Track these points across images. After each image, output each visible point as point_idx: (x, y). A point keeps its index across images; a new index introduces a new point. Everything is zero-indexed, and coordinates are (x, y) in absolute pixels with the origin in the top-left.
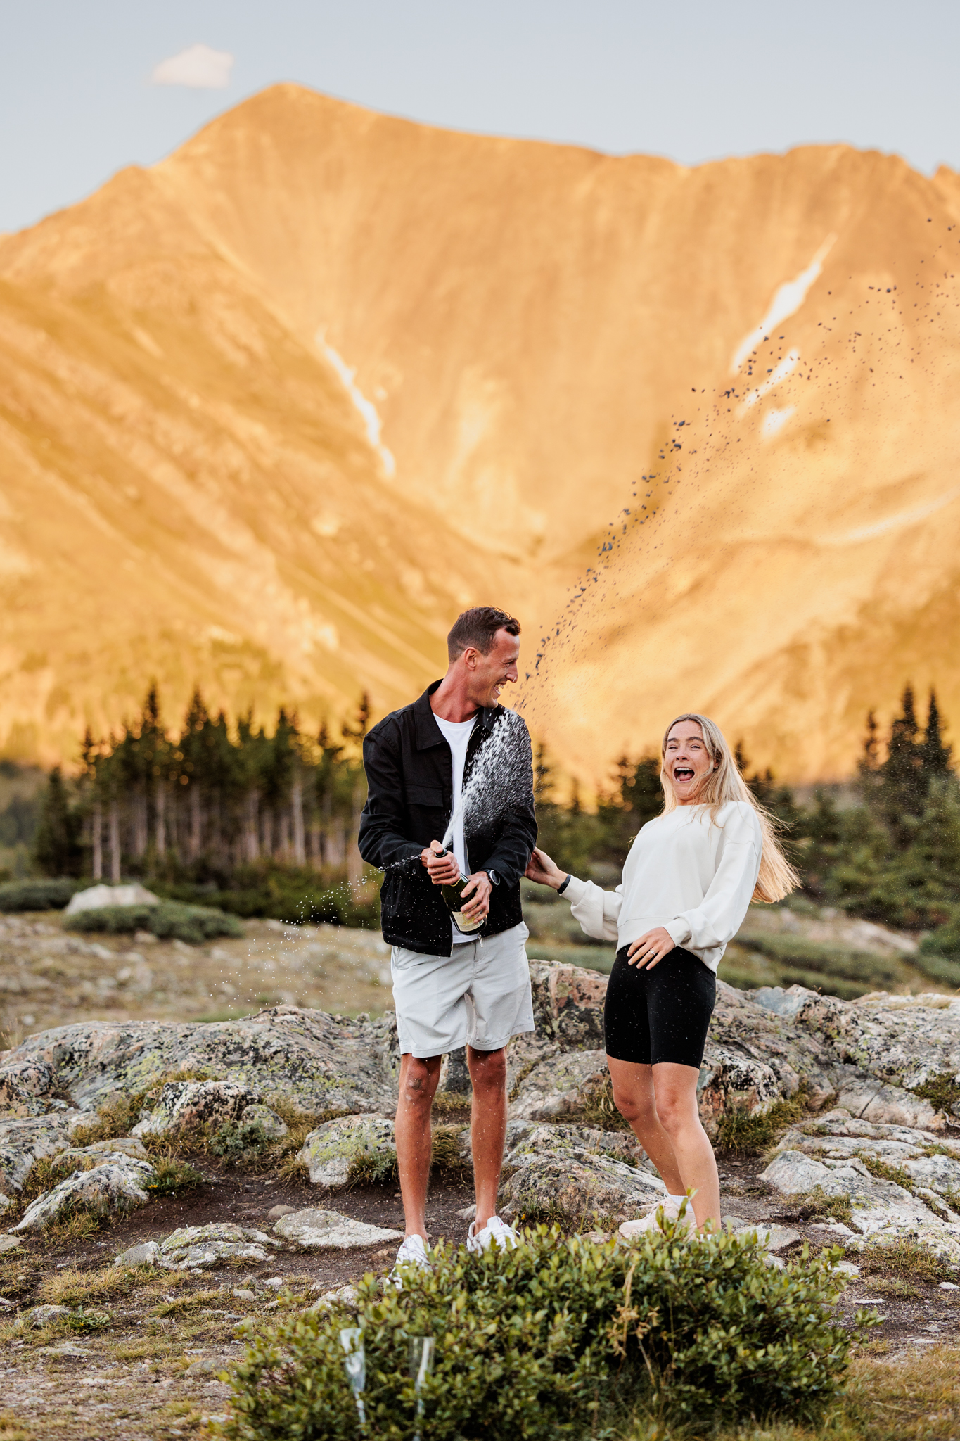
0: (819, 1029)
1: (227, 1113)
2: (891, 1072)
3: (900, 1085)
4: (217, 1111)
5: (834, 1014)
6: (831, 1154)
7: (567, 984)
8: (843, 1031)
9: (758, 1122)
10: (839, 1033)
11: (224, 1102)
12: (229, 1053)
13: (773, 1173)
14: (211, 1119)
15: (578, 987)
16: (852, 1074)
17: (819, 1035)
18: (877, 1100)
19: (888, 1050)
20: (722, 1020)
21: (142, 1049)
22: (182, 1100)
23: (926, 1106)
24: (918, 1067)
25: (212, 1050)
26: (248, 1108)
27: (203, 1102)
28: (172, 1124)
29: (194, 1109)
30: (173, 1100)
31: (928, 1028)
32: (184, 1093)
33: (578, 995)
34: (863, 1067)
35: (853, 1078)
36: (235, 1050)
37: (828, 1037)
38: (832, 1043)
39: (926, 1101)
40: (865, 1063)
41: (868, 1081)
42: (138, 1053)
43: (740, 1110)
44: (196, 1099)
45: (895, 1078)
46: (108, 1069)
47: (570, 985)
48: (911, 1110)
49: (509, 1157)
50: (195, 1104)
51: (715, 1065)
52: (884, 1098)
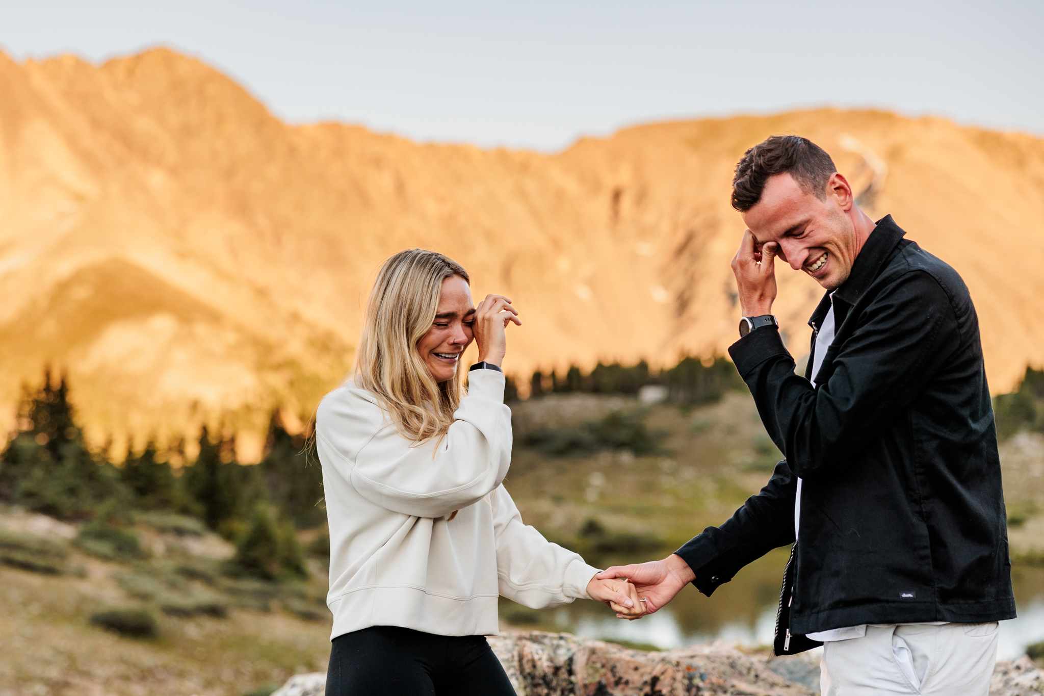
7: (598, 665)
15: (613, 669)
33: (612, 680)
47: (603, 666)
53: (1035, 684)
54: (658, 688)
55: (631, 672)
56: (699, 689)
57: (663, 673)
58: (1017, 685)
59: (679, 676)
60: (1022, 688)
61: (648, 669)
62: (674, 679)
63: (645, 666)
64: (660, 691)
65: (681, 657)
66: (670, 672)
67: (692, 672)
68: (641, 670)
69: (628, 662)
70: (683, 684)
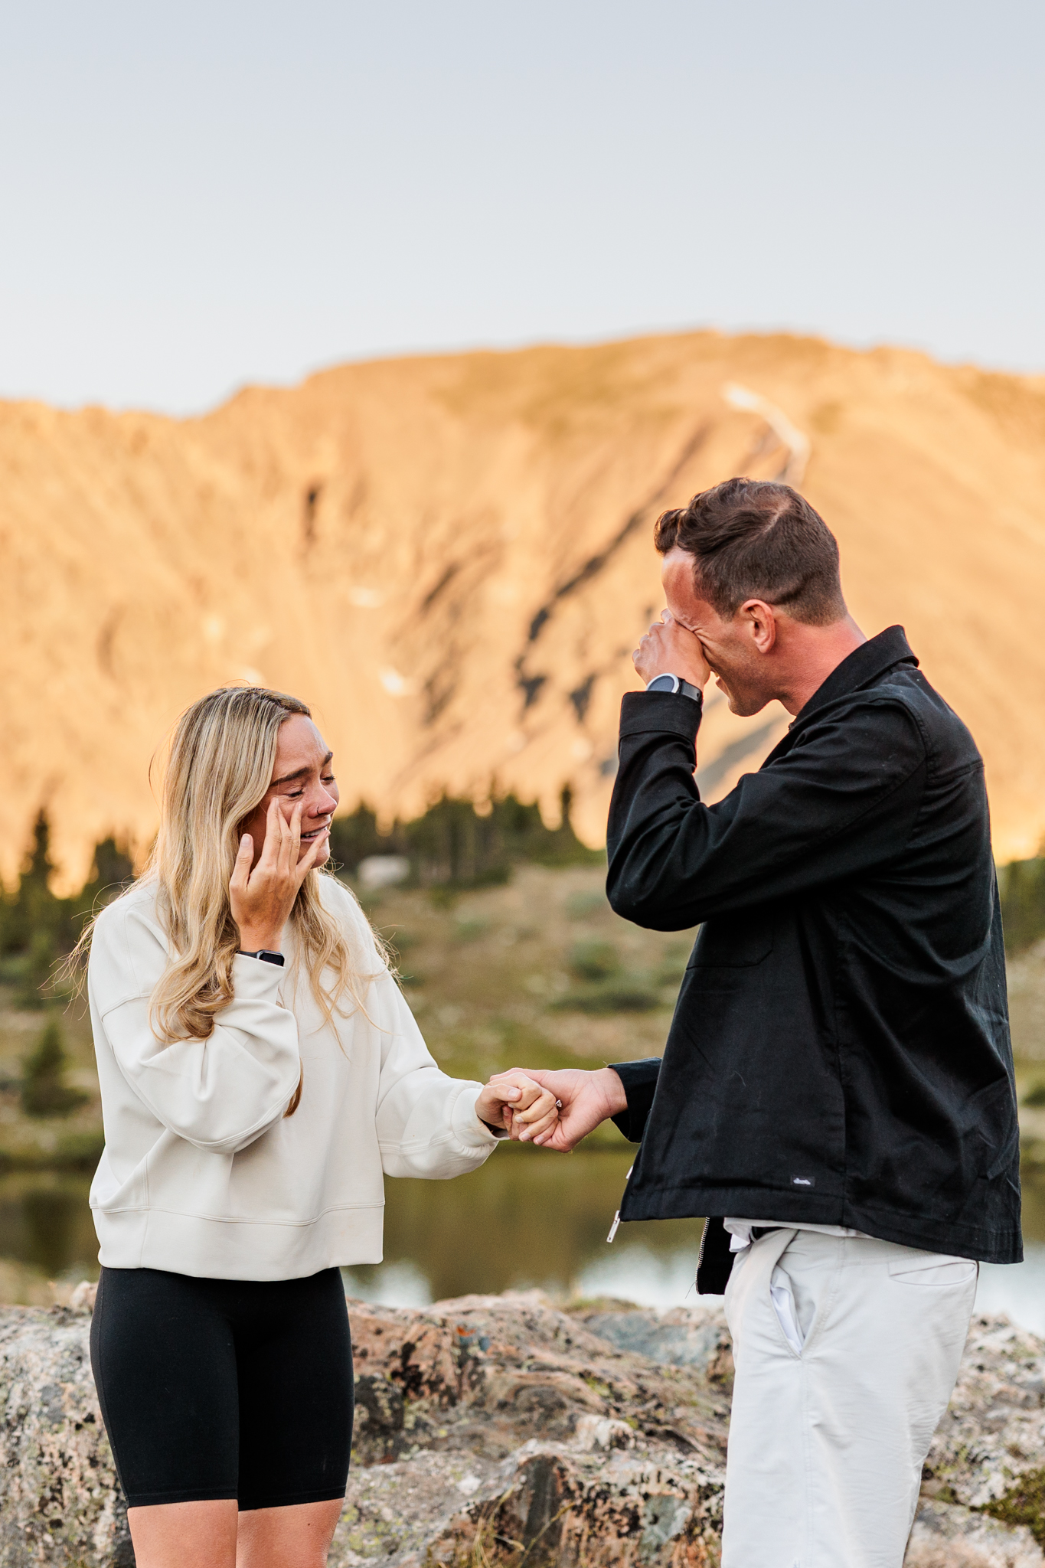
3: (953, 1498)
20: (618, 1386)
23: (1024, 1542)
24: (974, 1461)
39: (1022, 1531)
48: (1000, 1551)
51: (691, 1487)
52: (937, 1528)
53: (1009, 1348)
54: (412, 1362)
55: (370, 1336)
56: (477, 1361)
57: (420, 1339)
58: (980, 1349)
59: (446, 1342)
60: (989, 1352)
61: (398, 1333)
62: (438, 1347)
63: (393, 1327)
64: (417, 1366)
65: (449, 1314)
66: (432, 1336)
67: (465, 1337)
68: (387, 1335)
69: (366, 1321)
70: (452, 1354)
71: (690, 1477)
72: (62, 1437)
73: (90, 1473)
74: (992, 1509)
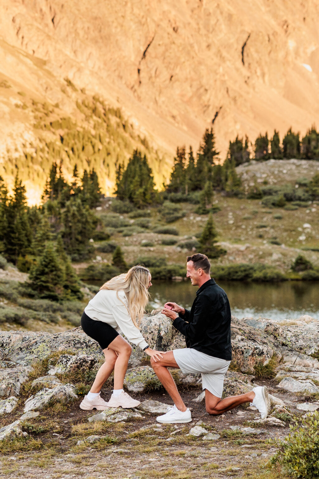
0: (272, 334)
1: (87, 366)
2: (301, 349)
3: (305, 353)
4: (84, 366)
5: (277, 328)
6: (299, 378)
8: (280, 335)
9: (267, 367)
10: (279, 335)
11: (87, 362)
12: (76, 344)
13: (283, 385)
14: (82, 368)
16: (287, 350)
17: (272, 336)
18: (298, 359)
19: (298, 341)
20: (245, 331)
21: (36, 343)
22: (71, 361)
23: (316, 361)
24: (310, 347)
25: (69, 343)
26: (96, 364)
27: (79, 362)
28: (67, 370)
29: (76, 365)
30: (66, 361)
31: (306, 333)
32: (71, 359)
34: (291, 347)
35: (287, 351)
36: (78, 343)
37: (275, 337)
38: (277, 339)
39: (316, 359)
40: (291, 346)
41: (294, 352)
42: (35, 344)
43: (260, 362)
44: (77, 361)
45: (302, 351)
46: (23, 350)
48: (312, 362)
49: (199, 381)
50: (76, 363)
51: (253, 347)
52: (301, 358)
71: (254, 346)
72: (147, 335)
73: (152, 341)
74: (311, 356)
